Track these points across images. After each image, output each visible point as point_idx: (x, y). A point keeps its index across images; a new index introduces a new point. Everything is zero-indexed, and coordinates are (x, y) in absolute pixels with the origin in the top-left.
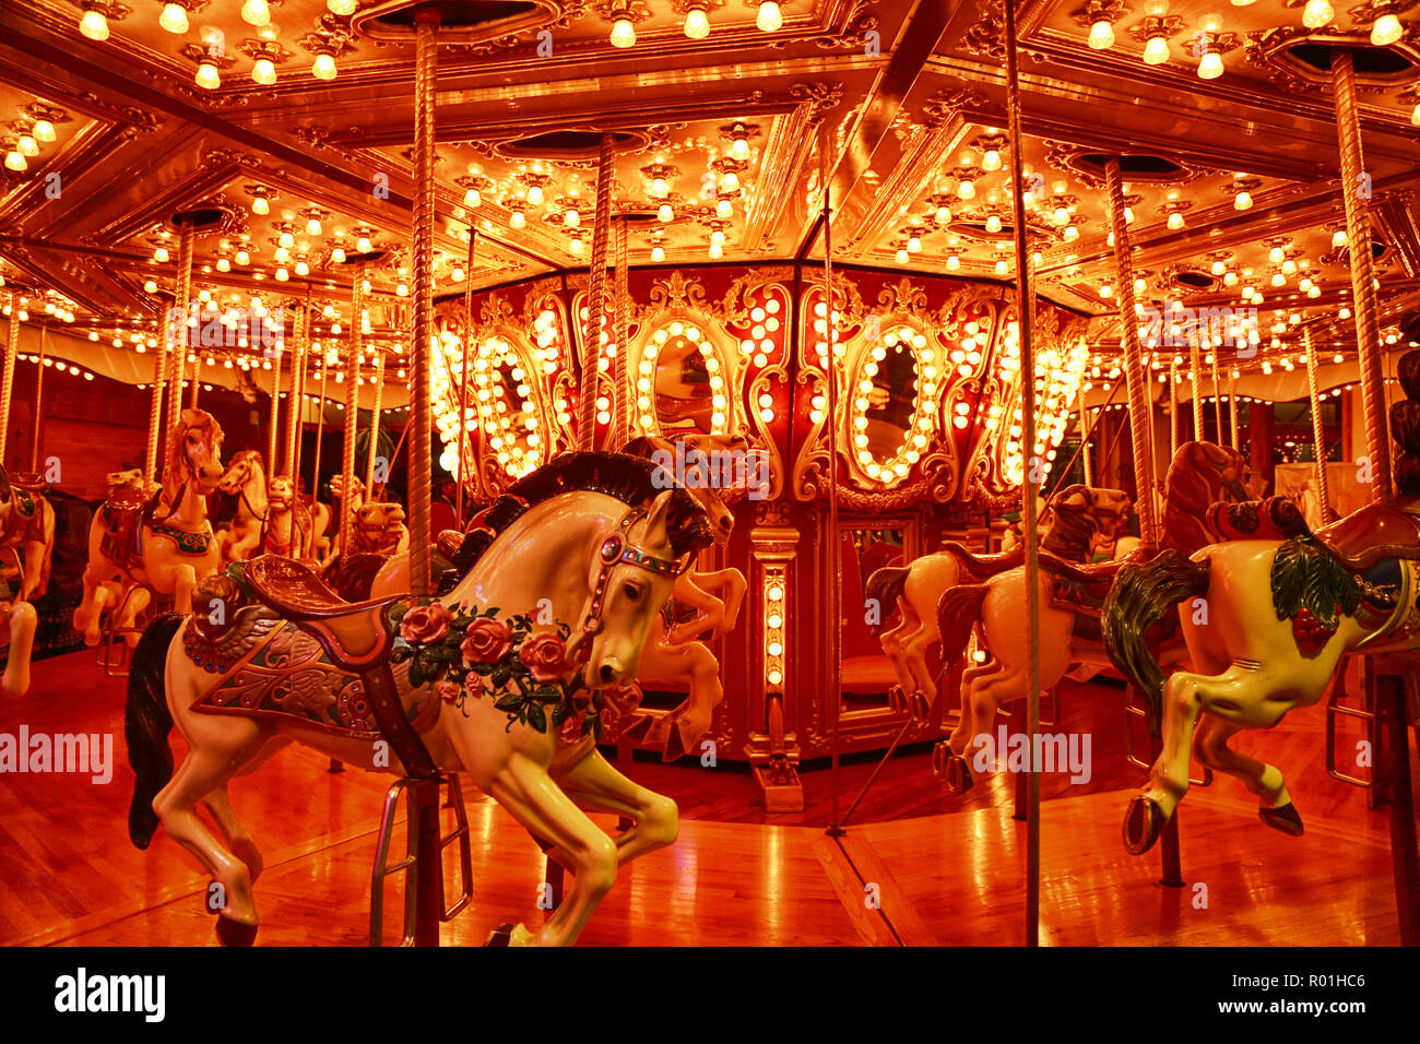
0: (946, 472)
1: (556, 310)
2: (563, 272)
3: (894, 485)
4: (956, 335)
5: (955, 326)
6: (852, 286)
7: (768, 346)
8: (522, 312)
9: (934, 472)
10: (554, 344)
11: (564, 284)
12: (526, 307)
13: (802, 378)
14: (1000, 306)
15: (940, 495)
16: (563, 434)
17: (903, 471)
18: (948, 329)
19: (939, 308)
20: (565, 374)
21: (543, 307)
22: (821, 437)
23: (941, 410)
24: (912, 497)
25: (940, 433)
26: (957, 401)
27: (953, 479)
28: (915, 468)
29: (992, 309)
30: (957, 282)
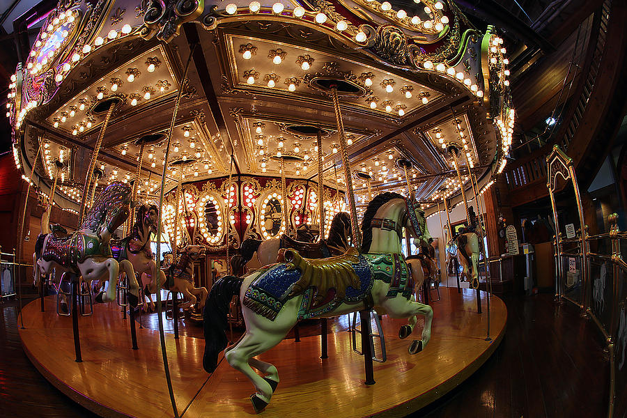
6: (257, 182)
7: (232, 200)
13: (243, 210)
22: (251, 228)
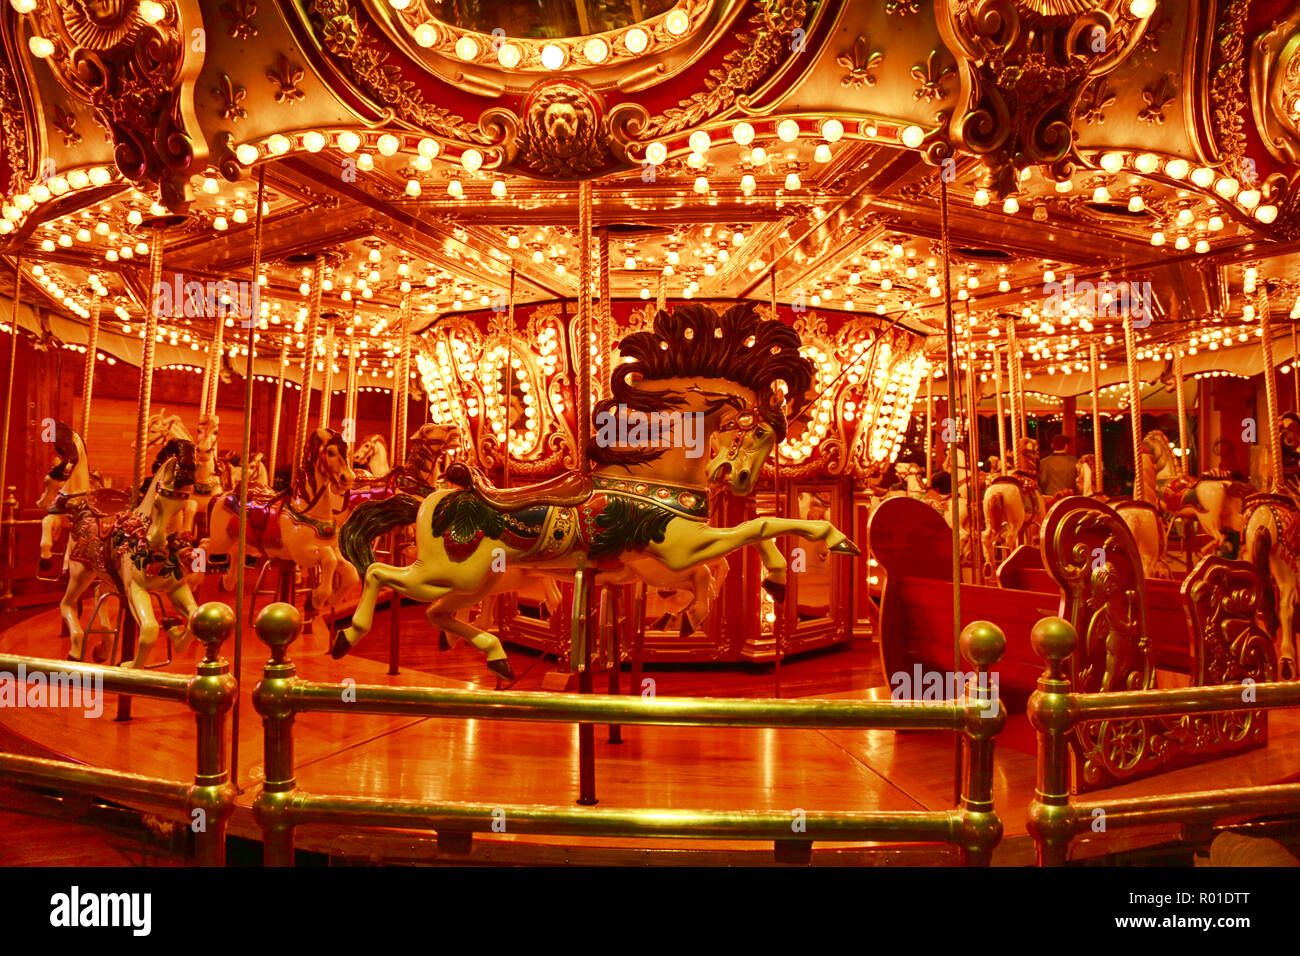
0: (836, 453)
1: (555, 327)
2: (563, 300)
3: (800, 462)
4: (847, 353)
5: (847, 346)
8: (525, 328)
9: (828, 452)
10: (553, 353)
11: (564, 310)
12: (530, 324)
14: (879, 333)
15: (833, 469)
16: (556, 420)
17: (808, 451)
18: (842, 348)
19: (835, 333)
20: (561, 375)
21: (544, 325)
23: (835, 407)
24: (813, 471)
25: (834, 424)
26: (846, 401)
27: (842, 457)
28: (815, 449)
29: (872, 336)
30: (850, 315)
